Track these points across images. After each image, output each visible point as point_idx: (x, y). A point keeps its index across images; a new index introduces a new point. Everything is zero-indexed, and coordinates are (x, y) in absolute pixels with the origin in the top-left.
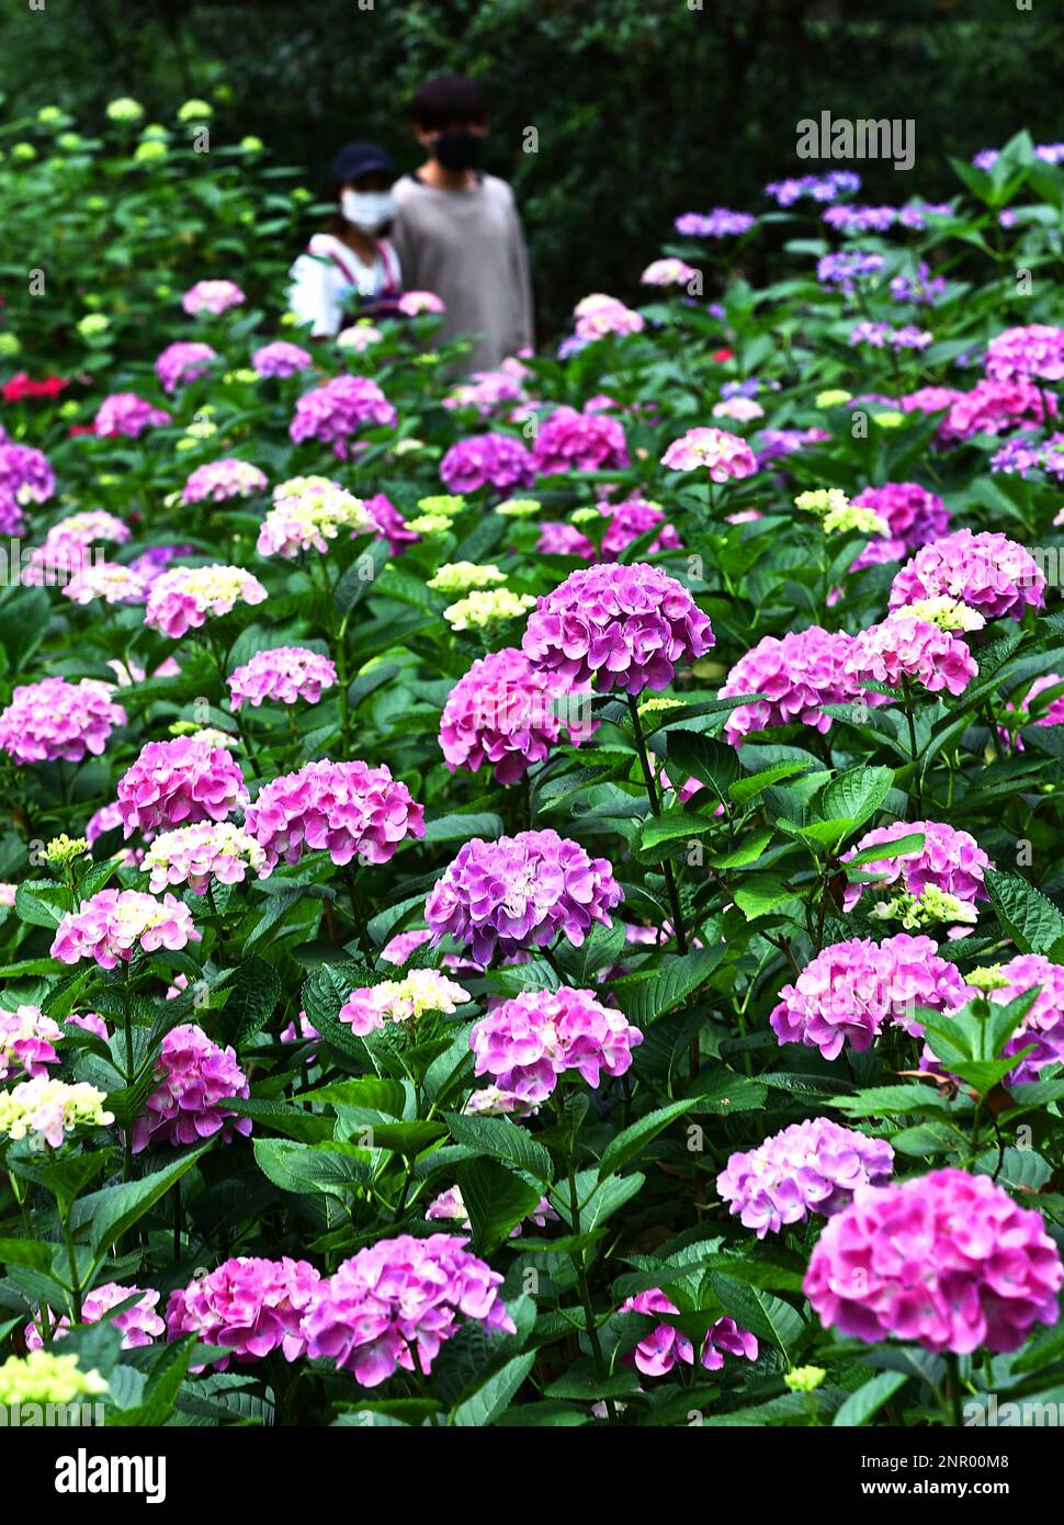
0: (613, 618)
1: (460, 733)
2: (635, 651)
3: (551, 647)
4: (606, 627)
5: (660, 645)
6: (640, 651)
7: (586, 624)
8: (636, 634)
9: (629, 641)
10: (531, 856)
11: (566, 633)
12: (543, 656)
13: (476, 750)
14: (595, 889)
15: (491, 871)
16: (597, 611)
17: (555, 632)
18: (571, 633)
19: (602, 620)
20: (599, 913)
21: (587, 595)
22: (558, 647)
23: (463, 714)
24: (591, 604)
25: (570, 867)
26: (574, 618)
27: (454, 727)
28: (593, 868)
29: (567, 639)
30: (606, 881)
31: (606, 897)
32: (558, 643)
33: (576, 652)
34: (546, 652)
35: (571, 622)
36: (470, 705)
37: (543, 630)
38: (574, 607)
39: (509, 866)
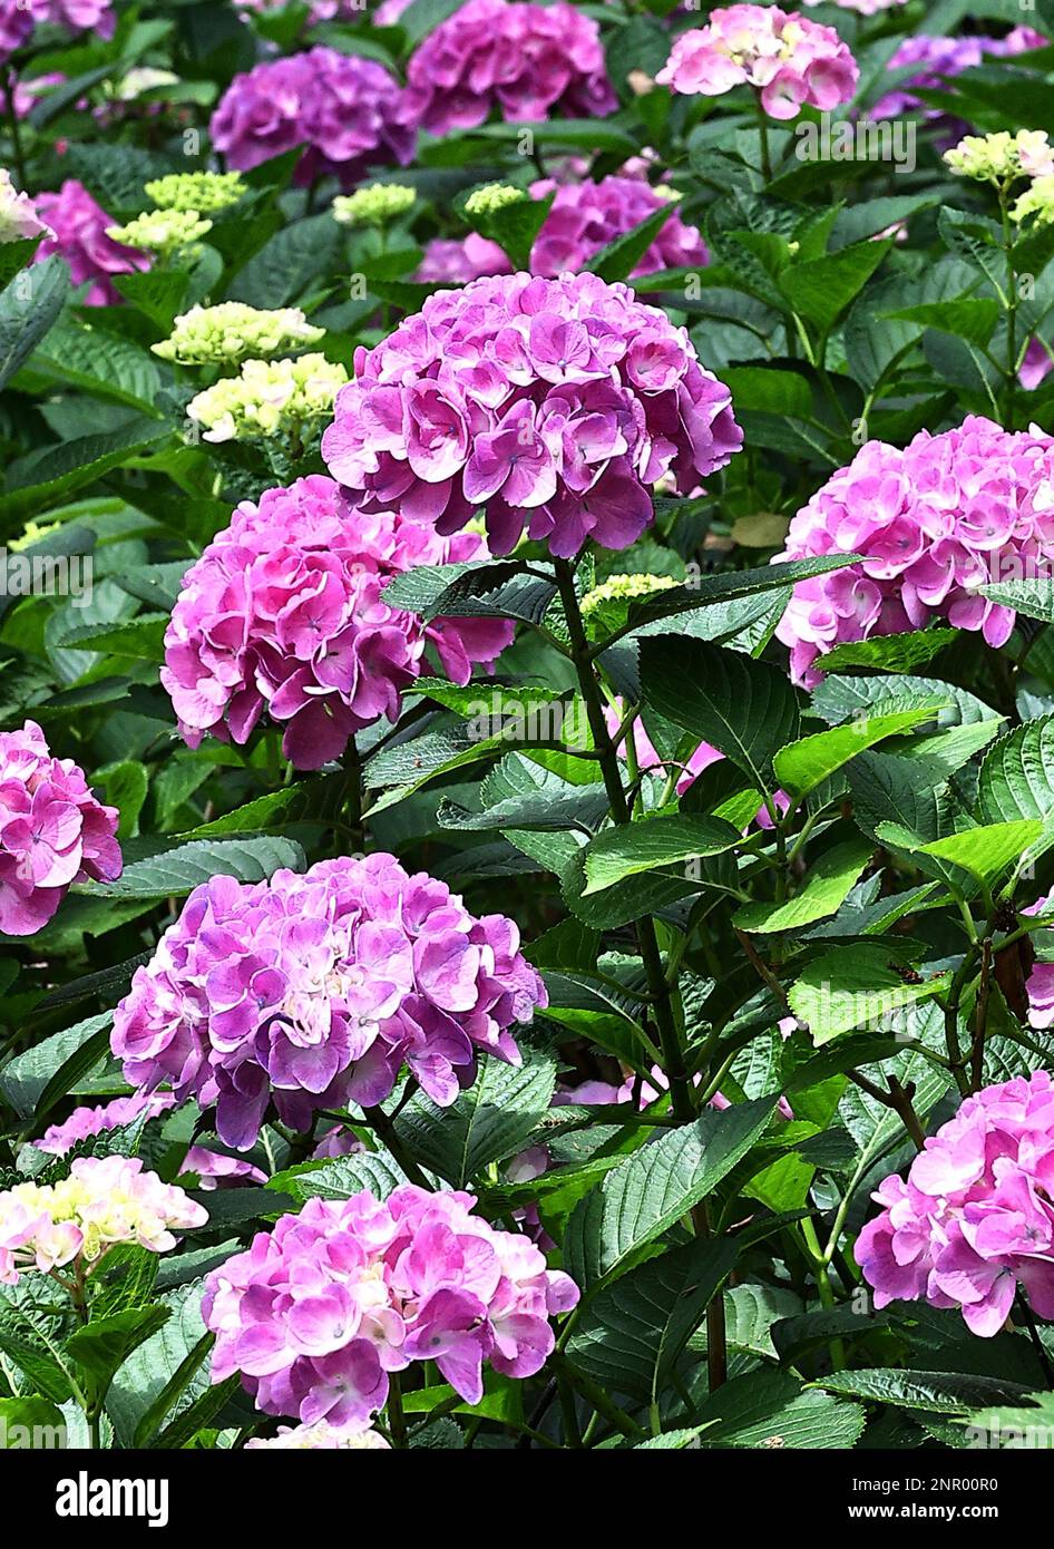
0: (518, 392)
1: (208, 659)
2: (567, 462)
3: (384, 457)
4: (502, 411)
5: (620, 448)
6: (579, 462)
7: (458, 404)
8: (570, 425)
9: (554, 442)
10: (342, 910)
11: (416, 427)
12: (368, 477)
13: (241, 697)
14: (481, 981)
15: (251, 943)
16: (483, 376)
17: (393, 425)
18: (426, 424)
19: (494, 397)
20: (492, 1033)
21: (461, 342)
22: (399, 455)
23: (214, 618)
24: (469, 362)
25: (426, 937)
26: (434, 394)
27: (194, 646)
28: (476, 935)
29: (421, 441)
30: (505, 963)
31: (506, 998)
32: (398, 446)
33: (440, 464)
34: (372, 466)
35: (428, 402)
36: (228, 600)
37: (368, 419)
38: (433, 369)
39: (293, 933)
